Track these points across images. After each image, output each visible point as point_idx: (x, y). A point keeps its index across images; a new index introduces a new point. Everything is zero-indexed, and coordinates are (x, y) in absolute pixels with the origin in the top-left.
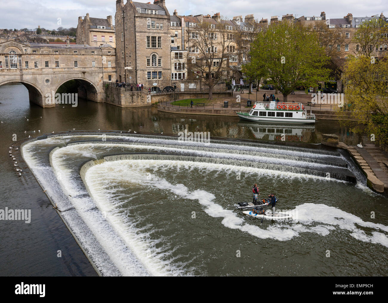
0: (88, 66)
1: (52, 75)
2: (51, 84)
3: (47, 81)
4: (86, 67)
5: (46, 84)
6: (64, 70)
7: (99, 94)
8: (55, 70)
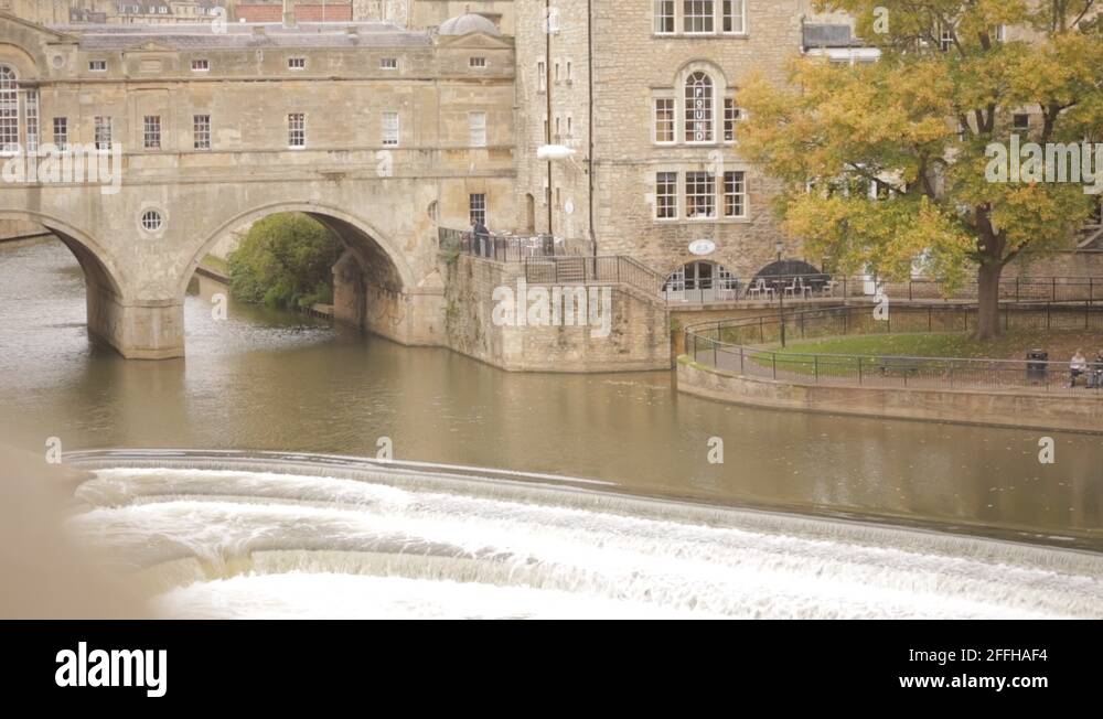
0: (362, 139)
1: (176, 191)
2: (169, 233)
3: (151, 218)
4: (351, 144)
5: (144, 236)
6: (233, 161)
7: (415, 299)
8: (191, 162)
